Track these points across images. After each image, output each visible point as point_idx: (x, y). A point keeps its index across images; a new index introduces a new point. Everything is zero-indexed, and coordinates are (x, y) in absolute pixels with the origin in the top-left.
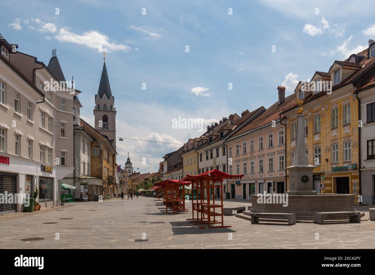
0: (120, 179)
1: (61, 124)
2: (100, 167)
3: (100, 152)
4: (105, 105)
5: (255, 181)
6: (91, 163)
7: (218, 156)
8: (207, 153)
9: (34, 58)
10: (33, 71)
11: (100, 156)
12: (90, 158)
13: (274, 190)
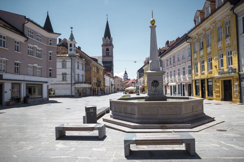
2: (90, 77)
3: (90, 68)
4: (107, 43)
11: (90, 70)
12: (85, 72)
13: (186, 90)
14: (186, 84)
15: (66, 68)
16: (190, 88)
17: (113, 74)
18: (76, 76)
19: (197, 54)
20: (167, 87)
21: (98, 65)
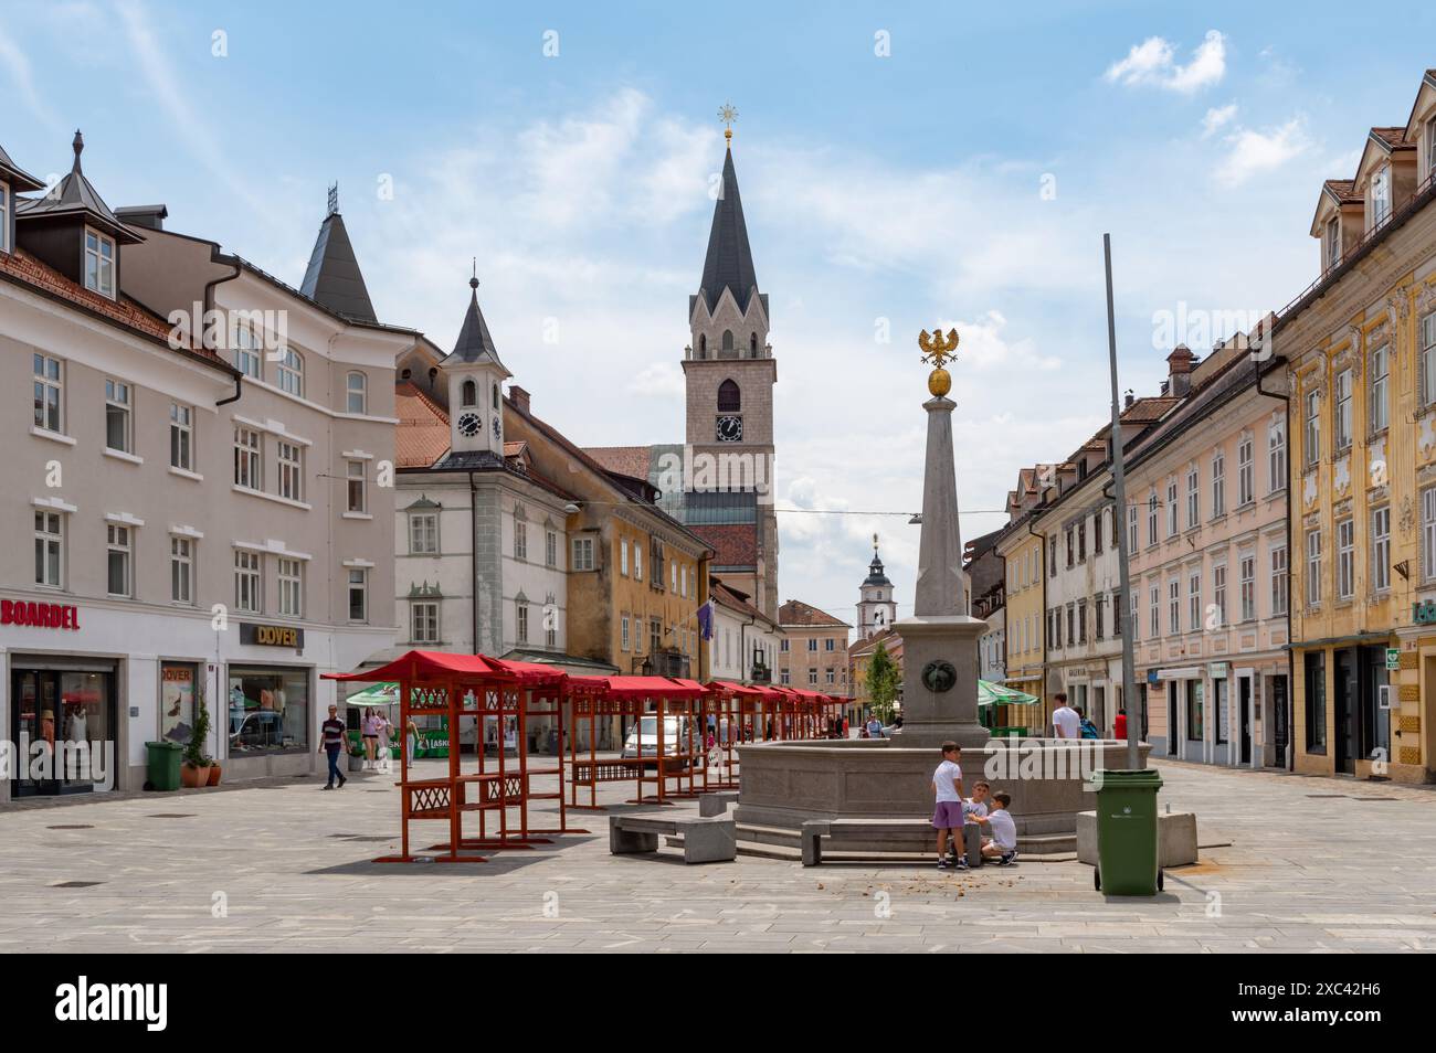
0: (758, 661)
1: (350, 463)
2: (601, 615)
3: (603, 554)
4: (728, 336)
5: (1200, 671)
6: (569, 600)
7: (1099, 550)
8: (1069, 534)
9: (210, 246)
10: (204, 291)
11: (600, 567)
12: (564, 576)
13: (1258, 717)
14: (1257, 675)
15: (439, 556)
16: (1280, 701)
17: (772, 588)
18: (509, 613)
19: (1317, 478)
20: (1150, 693)
21: (658, 525)
